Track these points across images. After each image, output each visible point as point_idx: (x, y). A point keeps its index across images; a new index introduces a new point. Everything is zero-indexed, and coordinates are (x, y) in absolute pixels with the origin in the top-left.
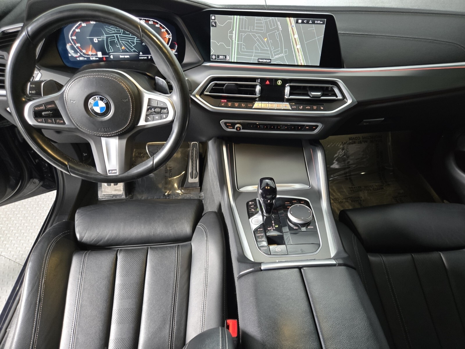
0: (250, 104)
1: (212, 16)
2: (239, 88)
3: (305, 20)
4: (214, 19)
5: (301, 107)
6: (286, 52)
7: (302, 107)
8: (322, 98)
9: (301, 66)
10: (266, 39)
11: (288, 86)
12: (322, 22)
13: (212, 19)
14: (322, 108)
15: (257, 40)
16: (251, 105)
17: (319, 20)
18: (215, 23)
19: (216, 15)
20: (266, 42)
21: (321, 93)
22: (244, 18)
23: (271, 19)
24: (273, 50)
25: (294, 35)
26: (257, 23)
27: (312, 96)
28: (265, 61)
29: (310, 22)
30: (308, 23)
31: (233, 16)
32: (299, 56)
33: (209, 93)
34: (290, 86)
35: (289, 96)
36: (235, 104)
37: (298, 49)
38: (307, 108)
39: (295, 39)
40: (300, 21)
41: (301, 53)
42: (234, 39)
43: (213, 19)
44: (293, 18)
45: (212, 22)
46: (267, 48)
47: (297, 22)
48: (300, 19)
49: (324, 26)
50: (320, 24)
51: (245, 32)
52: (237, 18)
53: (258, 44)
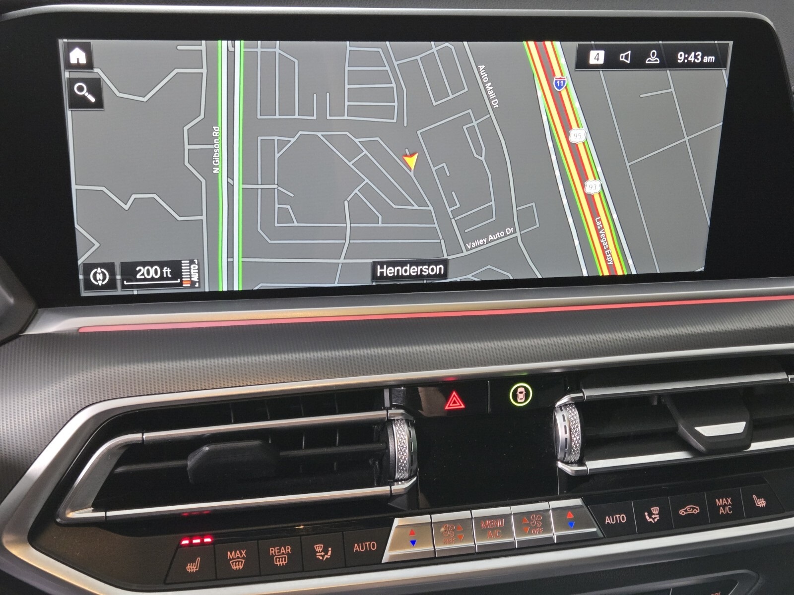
0: (361, 541)
1: (69, 48)
2: (282, 454)
3: (624, 49)
4: (83, 60)
5: (654, 515)
6: (526, 219)
7: (655, 510)
8: (755, 446)
9: (613, 280)
10: (412, 161)
11: (565, 405)
12: (712, 59)
13: (69, 66)
14: (761, 503)
15: (363, 164)
16: (372, 545)
17: (695, 49)
18: (95, 86)
19: (95, 43)
20: (412, 174)
21: (743, 424)
22: (277, 50)
23: (434, 50)
24: (455, 213)
25: (567, 127)
26: (354, 78)
27: (701, 447)
28: (413, 270)
29: (653, 59)
30: (638, 63)
31: (204, 42)
32: (599, 235)
33: (97, 507)
34: (580, 405)
35: (581, 462)
36: (273, 551)
37: (590, 198)
38: (682, 512)
39: (573, 148)
40: (597, 57)
41: (608, 217)
42: (221, 169)
43: (78, 66)
44: (557, 44)
45: (72, 82)
46: (422, 203)
47: (582, 63)
48: (598, 48)
49: (725, 74)
50: (702, 65)
51: (288, 128)
52: (231, 55)
53: (366, 190)
